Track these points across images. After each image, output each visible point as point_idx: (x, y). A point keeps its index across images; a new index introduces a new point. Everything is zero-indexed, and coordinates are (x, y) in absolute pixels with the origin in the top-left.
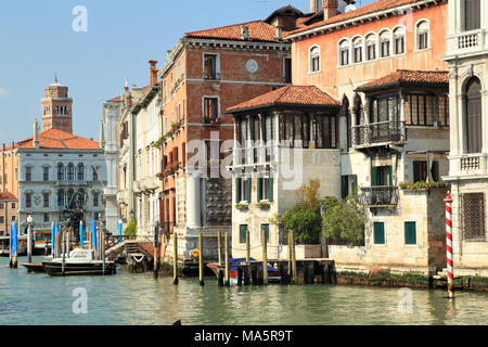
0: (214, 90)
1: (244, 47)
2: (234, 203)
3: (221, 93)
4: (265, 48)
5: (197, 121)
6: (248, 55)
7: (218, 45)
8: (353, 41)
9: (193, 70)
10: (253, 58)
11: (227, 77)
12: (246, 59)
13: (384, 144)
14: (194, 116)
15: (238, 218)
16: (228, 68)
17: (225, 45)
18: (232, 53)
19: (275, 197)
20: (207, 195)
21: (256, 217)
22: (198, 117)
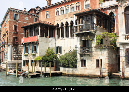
0: (17, 23)
1: (25, 13)
2: (23, 54)
3: (18, 24)
4: (30, 14)
5: (12, 31)
6: (26, 16)
7: (18, 12)
8: (61, 8)
9: (11, 17)
10: (27, 17)
11: (20, 20)
12: (25, 17)
13: (90, 31)
14: (11, 30)
15: (24, 58)
16: (21, 18)
17: (20, 12)
18: (22, 15)
19: (38, 52)
20: (13, 52)
21: (30, 58)
22: (12, 30)
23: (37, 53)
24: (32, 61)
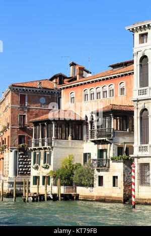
0: (24, 111)
1: (39, 91)
2: (32, 165)
3: (27, 113)
4: (49, 92)
5: (16, 125)
6: (41, 95)
7: (27, 90)
9: (14, 101)
11: (31, 105)
12: (40, 97)
13: (104, 138)
14: (14, 123)
15: (34, 173)
16: (31, 101)
17: (30, 90)
18: (33, 94)
19: (52, 163)
20: (19, 161)
21: (42, 172)
22: (16, 123)
23: (50, 164)
24: (44, 177)
